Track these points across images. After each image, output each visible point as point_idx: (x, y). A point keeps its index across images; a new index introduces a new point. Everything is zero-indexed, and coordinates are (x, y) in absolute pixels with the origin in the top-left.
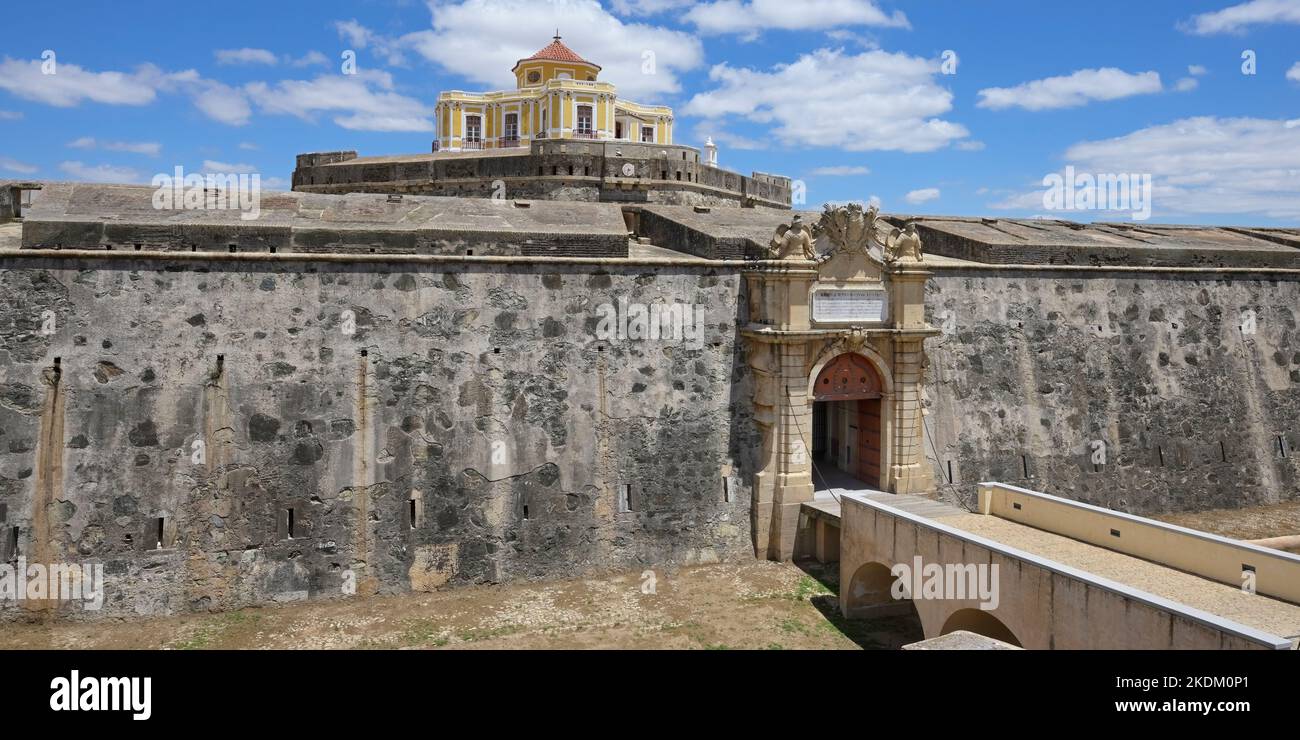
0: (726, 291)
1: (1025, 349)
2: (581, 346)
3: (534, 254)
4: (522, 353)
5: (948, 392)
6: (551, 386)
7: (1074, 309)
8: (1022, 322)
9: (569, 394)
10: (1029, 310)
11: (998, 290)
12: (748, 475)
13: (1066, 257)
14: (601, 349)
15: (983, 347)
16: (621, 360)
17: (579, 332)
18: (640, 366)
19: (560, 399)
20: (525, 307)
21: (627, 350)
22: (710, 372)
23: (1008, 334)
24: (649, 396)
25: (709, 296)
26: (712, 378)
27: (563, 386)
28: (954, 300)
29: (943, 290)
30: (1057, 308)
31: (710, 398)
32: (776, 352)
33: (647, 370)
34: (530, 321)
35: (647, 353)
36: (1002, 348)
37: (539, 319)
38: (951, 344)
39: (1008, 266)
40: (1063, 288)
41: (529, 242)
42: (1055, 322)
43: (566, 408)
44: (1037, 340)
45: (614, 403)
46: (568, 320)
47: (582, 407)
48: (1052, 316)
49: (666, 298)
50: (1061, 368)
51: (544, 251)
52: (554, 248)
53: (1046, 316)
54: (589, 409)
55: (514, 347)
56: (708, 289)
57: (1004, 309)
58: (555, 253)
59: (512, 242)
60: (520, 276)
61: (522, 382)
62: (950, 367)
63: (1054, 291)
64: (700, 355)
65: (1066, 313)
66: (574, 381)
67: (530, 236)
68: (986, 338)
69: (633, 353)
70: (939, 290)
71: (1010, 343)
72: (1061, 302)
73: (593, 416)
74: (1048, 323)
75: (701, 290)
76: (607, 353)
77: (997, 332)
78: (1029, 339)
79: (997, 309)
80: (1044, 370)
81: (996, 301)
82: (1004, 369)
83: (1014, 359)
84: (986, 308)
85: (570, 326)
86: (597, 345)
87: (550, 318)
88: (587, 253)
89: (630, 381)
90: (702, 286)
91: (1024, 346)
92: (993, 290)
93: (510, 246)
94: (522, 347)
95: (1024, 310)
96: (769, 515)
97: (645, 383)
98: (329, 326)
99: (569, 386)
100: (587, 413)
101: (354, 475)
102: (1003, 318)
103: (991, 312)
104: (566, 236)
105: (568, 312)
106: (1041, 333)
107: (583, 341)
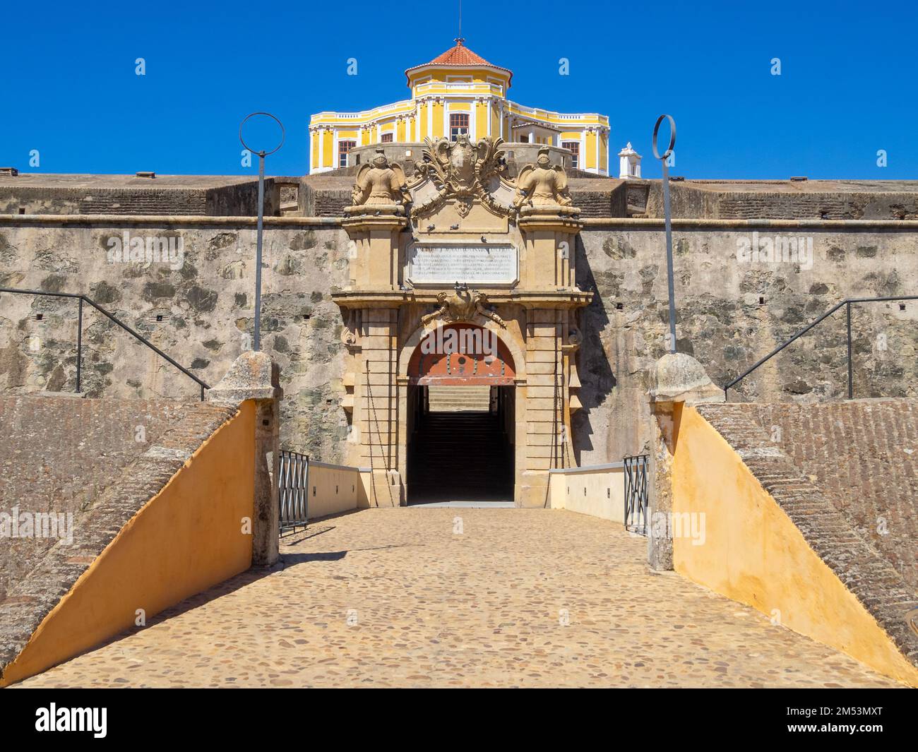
0: (326, 254)
1: (767, 332)
2: (137, 314)
3: (94, 212)
4: (66, 320)
5: (635, 385)
6: (96, 358)
7: (856, 280)
8: (765, 297)
9: (115, 367)
10: (780, 281)
11: (728, 253)
13: (847, 208)
14: (159, 318)
15: (696, 329)
16: (183, 331)
17: (136, 299)
18: (203, 339)
19: (104, 373)
20: (76, 271)
21: (191, 320)
22: (293, 349)
23: (739, 312)
24: (211, 373)
25: (304, 260)
26: (295, 355)
27: (110, 358)
28: (656, 267)
29: (639, 254)
30: (826, 278)
31: (290, 379)
33: (212, 344)
34: (80, 285)
35: (214, 324)
36: (727, 331)
37: (91, 284)
38: (646, 324)
39: (746, 222)
40: (841, 251)
41: (89, 199)
42: (822, 298)
43: (109, 383)
44: (789, 321)
45: (166, 379)
46: (125, 285)
47: (129, 382)
48: (819, 289)
49: (247, 262)
50: (827, 360)
51: (105, 208)
52: (118, 205)
53: (807, 289)
54: (137, 385)
55: (59, 313)
56: (303, 252)
57: (736, 279)
58: (118, 211)
59: (70, 200)
60: (76, 237)
61: (62, 352)
62: (639, 354)
63: (824, 256)
64: (282, 329)
65: (842, 284)
66: (122, 352)
67: (89, 193)
68: (704, 317)
69: (198, 323)
70: (633, 253)
71: (743, 324)
72: (835, 270)
73: (140, 393)
74: (811, 298)
75: (293, 253)
76: (165, 323)
77: (723, 309)
78: (773, 318)
79: (726, 278)
80: (798, 362)
81: (725, 268)
82: (728, 358)
83: (748, 346)
84: (707, 277)
85: (126, 292)
86: (156, 313)
87: (104, 283)
88: (155, 210)
89: (189, 355)
90: (295, 248)
91: (766, 327)
92: (721, 254)
93: (67, 203)
94: (68, 314)
95: (771, 281)
97: (208, 358)
99: (116, 358)
100: (134, 389)
102: (733, 292)
103: (713, 283)
104: (131, 192)
105: (126, 276)
106: (793, 314)
107: (139, 308)
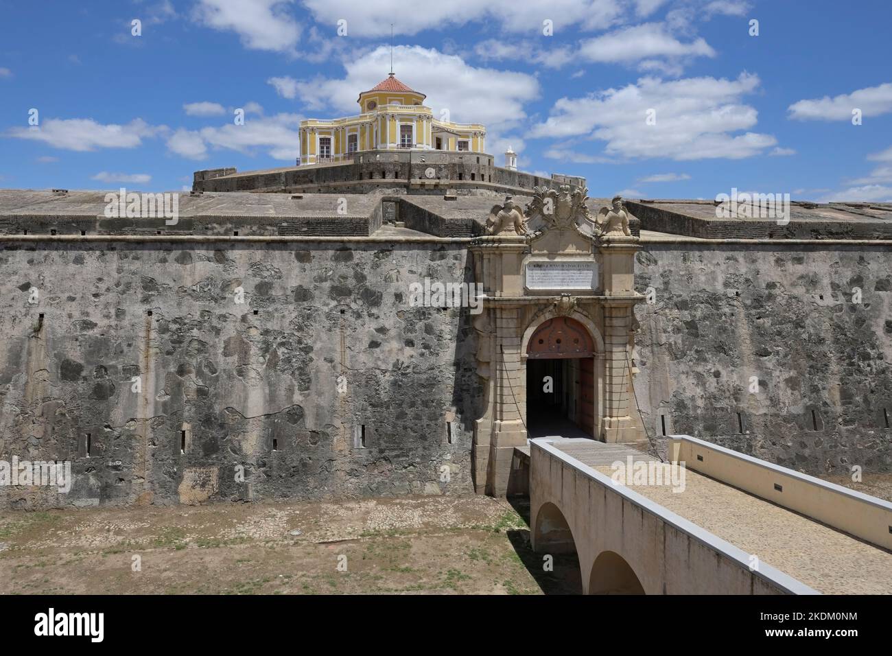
0: (454, 264)
1: (742, 315)
2: (326, 309)
3: (288, 234)
4: (276, 315)
5: (664, 353)
6: (300, 342)
7: (794, 279)
8: (739, 291)
9: (315, 349)
10: (747, 280)
11: (715, 262)
12: (469, 422)
13: (785, 232)
14: (343, 312)
15: (699, 314)
16: (360, 321)
17: (325, 298)
18: (376, 327)
19: (307, 353)
20: (280, 278)
21: (365, 313)
22: (438, 332)
23: (724, 302)
24: (383, 352)
25: (439, 268)
26: (440, 337)
27: (310, 342)
28: (671, 271)
29: (660, 263)
30: (776, 279)
31: (438, 354)
32: (492, 315)
33: (382, 330)
34: (284, 289)
35: (382, 316)
36: (718, 315)
37: (291, 287)
38: (667, 311)
39: (725, 240)
40: (782, 260)
41: (285, 224)
42: (773, 292)
43: (311, 360)
44: (755, 308)
45: (352, 357)
46: (316, 288)
47: (325, 359)
48: (771, 286)
49: (401, 270)
50: (779, 333)
51: (296, 231)
52: (306, 229)
53: (764, 285)
54: (331, 361)
55: (270, 309)
56: (439, 262)
57: (721, 279)
58: (306, 233)
59: (270, 225)
60: (277, 252)
61: (275, 338)
62: (665, 331)
63: (773, 263)
64: (429, 318)
65: (785, 283)
66: (319, 338)
67: (286, 220)
68: (702, 306)
69: (370, 315)
70: (656, 262)
71: (727, 310)
72: (780, 273)
73: (334, 367)
74: (767, 292)
75: (432, 263)
76: (348, 315)
77: (713, 300)
78: (746, 307)
79: (714, 279)
80: (762, 335)
81: (713, 272)
82: (720, 333)
83: (731, 325)
84: (703, 278)
85: (317, 293)
86: (339, 308)
87: (301, 286)
88: (333, 233)
89: (366, 339)
90: (433, 260)
91: (742, 312)
92: (710, 262)
93: (268, 228)
94: (276, 310)
95: (742, 280)
96: (487, 456)
97: (380, 341)
98: (124, 292)
99: (315, 342)
100: (329, 364)
101: (139, 410)
102: (719, 288)
103: (707, 281)
104: (315, 219)
105: (316, 281)
106: (758, 302)
107: (327, 305)
